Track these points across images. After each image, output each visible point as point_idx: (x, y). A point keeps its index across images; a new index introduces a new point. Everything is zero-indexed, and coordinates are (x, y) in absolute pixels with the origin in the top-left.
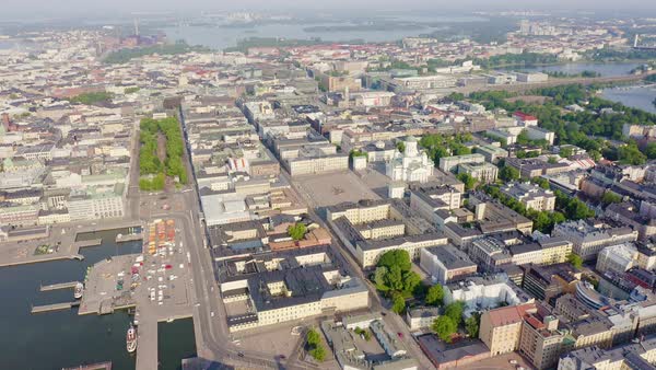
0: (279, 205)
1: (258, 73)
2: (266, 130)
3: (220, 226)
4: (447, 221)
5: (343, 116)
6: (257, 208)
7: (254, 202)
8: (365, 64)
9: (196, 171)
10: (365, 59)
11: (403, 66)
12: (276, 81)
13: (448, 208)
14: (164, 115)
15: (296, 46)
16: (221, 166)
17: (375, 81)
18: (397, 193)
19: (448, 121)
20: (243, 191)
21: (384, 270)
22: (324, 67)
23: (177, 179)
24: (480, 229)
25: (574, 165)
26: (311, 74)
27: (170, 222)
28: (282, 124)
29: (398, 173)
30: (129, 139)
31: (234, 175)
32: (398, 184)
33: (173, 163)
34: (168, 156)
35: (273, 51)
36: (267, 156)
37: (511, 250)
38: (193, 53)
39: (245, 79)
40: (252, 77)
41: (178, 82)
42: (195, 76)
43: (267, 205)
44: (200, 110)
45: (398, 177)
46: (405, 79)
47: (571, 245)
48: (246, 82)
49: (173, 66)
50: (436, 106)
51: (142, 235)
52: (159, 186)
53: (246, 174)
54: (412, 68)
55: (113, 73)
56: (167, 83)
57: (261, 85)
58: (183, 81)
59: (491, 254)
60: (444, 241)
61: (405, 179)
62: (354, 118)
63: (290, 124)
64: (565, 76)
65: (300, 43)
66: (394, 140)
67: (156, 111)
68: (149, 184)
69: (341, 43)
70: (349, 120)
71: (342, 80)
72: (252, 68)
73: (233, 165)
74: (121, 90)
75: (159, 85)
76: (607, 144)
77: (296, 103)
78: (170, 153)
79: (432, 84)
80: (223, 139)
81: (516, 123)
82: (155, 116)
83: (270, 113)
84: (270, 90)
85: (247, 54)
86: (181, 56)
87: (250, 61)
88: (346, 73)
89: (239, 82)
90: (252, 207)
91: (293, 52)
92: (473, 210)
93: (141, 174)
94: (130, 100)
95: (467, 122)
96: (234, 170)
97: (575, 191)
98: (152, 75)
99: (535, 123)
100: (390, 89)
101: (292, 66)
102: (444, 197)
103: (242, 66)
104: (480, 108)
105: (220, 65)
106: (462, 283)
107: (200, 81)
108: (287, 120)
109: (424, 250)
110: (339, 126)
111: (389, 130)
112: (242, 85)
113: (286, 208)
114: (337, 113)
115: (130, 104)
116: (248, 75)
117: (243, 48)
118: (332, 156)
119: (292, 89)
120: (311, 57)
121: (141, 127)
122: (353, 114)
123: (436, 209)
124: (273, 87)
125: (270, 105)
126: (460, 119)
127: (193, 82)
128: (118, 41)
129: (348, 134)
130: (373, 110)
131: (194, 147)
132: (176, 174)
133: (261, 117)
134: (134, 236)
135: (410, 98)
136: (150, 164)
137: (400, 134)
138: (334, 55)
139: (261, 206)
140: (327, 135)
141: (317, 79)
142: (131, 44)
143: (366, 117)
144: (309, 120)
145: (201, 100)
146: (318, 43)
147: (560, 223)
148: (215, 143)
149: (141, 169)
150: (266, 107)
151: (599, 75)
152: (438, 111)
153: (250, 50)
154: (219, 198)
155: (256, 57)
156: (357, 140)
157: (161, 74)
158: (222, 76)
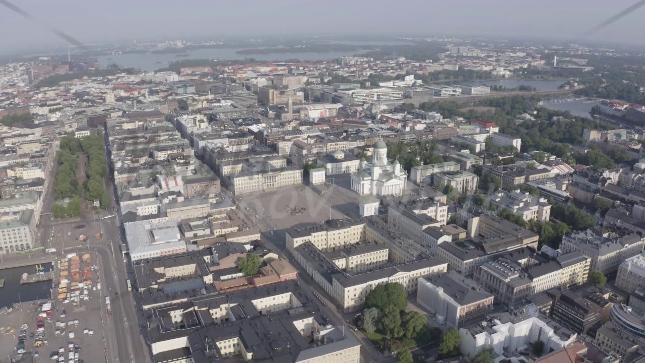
0: (224, 231)
1: (191, 89)
2: (202, 144)
3: (147, 261)
4: (441, 241)
5: (289, 128)
6: (195, 236)
7: (191, 229)
8: (305, 79)
9: (119, 192)
10: (304, 74)
11: (344, 80)
12: (210, 97)
13: (438, 225)
14: (87, 133)
15: (230, 65)
16: (149, 186)
17: (318, 94)
18: (370, 209)
19: (408, 129)
20: (177, 215)
21: (375, 312)
22: (262, 82)
23: (97, 203)
24: (483, 249)
25: (555, 171)
26: (248, 88)
27: (86, 257)
28: (220, 137)
29: (366, 186)
30: (45, 159)
31: (165, 195)
32: (368, 198)
33: (92, 184)
34: (88, 177)
35: (206, 70)
36: (206, 172)
37: (529, 273)
38: (123, 74)
39: (177, 94)
40: (186, 93)
41: (104, 100)
42: (123, 94)
43: (208, 231)
44: (127, 126)
45: (366, 191)
46: (351, 92)
47: (589, 260)
48: (178, 97)
49: (102, 86)
50: (390, 115)
51: (52, 274)
52: (75, 211)
53: (179, 194)
54: (354, 82)
55: (40, 96)
56: (93, 102)
57: (194, 100)
58: (110, 98)
59: (507, 280)
60: (443, 267)
61: (375, 193)
62: (301, 128)
63: (229, 137)
64: (504, 90)
65: (234, 63)
66: (352, 151)
67: (78, 129)
68: (62, 209)
69: (276, 61)
70: (296, 131)
71: (282, 93)
72: (185, 85)
73: (163, 184)
74: (45, 110)
75: (85, 104)
76: (572, 149)
77: (235, 116)
78: (90, 173)
79: (378, 96)
80: (151, 155)
81: (478, 130)
82: (78, 135)
83: (205, 126)
84: (205, 104)
85: (179, 73)
86: (110, 77)
87: (183, 78)
88: (286, 87)
89: (170, 98)
90: (189, 234)
91: (227, 69)
92: (465, 226)
93: (56, 199)
94: (53, 120)
95: (429, 129)
96: (165, 189)
97: (567, 199)
98: (79, 95)
99: (496, 130)
100: (335, 100)
101: (228, 82)
102: (430, 212)
103: (174, 83)
104: (438, 116)
105: (151, 82)
106: (484, 324)
107: (128, 98)
108: (226, 133)
109: (421, 280)
110: (287, 137)
111: (345, 139)
112: (174, 100)
113: (232, 234)
114: (282, 125)
115: (52, 123)
116: (181, 91)
117: (175, 68)
118: (282, 169)
119: (229, 103)
120: (247, 73)
121: (62, 146)
122: (301, 124)
123: (424, 227)
124: (208, 101)
125: (205, 119)
126: (420, 127)
127: (120, 99)
128: (51, 68)
129: (299, 146)
130: (322, 120)
131: (118, 165)
132: (96, 198)
133: (196, 131)
134: (42, 275)
135: (360, 109)
136: (66, 185)
137: (358, 143)
138: (270, 71)
139: (200, 233)
140: (274, 148)
141: (255, 93)
142: (63, 70)
143: (316, 128)
144: (251, 132)
145: (129, 116)
146: (252, 62)
147: (567, 234)
148: (143, 160)
149: (56, 193)
150: (201, 121)
151: (535, 89)
152: (394, 120)
153: (182, 70)
154: (147, 224)
155: (188, 75)
156: (309, 150)
157: (88, 94)
158: (152, 93)
